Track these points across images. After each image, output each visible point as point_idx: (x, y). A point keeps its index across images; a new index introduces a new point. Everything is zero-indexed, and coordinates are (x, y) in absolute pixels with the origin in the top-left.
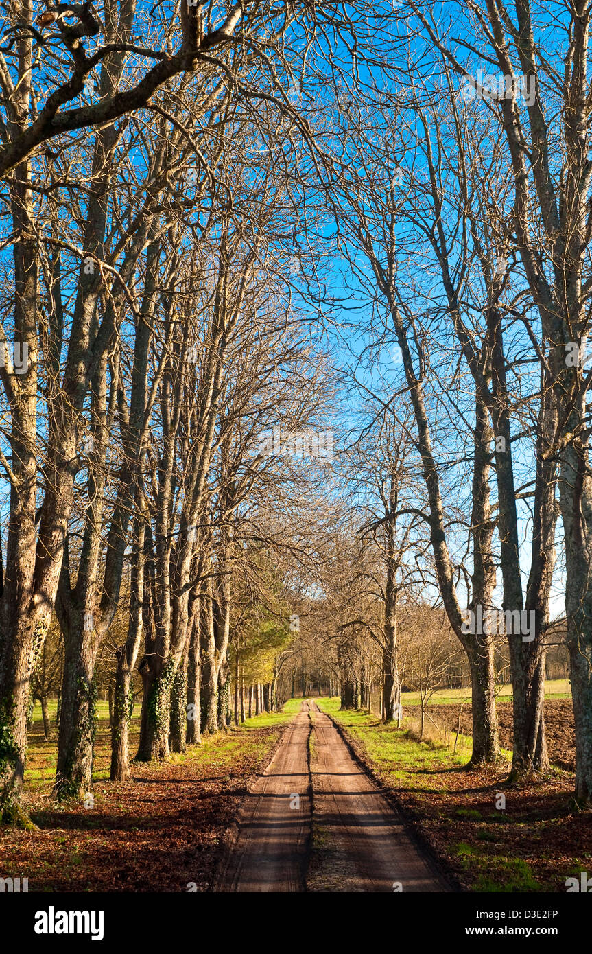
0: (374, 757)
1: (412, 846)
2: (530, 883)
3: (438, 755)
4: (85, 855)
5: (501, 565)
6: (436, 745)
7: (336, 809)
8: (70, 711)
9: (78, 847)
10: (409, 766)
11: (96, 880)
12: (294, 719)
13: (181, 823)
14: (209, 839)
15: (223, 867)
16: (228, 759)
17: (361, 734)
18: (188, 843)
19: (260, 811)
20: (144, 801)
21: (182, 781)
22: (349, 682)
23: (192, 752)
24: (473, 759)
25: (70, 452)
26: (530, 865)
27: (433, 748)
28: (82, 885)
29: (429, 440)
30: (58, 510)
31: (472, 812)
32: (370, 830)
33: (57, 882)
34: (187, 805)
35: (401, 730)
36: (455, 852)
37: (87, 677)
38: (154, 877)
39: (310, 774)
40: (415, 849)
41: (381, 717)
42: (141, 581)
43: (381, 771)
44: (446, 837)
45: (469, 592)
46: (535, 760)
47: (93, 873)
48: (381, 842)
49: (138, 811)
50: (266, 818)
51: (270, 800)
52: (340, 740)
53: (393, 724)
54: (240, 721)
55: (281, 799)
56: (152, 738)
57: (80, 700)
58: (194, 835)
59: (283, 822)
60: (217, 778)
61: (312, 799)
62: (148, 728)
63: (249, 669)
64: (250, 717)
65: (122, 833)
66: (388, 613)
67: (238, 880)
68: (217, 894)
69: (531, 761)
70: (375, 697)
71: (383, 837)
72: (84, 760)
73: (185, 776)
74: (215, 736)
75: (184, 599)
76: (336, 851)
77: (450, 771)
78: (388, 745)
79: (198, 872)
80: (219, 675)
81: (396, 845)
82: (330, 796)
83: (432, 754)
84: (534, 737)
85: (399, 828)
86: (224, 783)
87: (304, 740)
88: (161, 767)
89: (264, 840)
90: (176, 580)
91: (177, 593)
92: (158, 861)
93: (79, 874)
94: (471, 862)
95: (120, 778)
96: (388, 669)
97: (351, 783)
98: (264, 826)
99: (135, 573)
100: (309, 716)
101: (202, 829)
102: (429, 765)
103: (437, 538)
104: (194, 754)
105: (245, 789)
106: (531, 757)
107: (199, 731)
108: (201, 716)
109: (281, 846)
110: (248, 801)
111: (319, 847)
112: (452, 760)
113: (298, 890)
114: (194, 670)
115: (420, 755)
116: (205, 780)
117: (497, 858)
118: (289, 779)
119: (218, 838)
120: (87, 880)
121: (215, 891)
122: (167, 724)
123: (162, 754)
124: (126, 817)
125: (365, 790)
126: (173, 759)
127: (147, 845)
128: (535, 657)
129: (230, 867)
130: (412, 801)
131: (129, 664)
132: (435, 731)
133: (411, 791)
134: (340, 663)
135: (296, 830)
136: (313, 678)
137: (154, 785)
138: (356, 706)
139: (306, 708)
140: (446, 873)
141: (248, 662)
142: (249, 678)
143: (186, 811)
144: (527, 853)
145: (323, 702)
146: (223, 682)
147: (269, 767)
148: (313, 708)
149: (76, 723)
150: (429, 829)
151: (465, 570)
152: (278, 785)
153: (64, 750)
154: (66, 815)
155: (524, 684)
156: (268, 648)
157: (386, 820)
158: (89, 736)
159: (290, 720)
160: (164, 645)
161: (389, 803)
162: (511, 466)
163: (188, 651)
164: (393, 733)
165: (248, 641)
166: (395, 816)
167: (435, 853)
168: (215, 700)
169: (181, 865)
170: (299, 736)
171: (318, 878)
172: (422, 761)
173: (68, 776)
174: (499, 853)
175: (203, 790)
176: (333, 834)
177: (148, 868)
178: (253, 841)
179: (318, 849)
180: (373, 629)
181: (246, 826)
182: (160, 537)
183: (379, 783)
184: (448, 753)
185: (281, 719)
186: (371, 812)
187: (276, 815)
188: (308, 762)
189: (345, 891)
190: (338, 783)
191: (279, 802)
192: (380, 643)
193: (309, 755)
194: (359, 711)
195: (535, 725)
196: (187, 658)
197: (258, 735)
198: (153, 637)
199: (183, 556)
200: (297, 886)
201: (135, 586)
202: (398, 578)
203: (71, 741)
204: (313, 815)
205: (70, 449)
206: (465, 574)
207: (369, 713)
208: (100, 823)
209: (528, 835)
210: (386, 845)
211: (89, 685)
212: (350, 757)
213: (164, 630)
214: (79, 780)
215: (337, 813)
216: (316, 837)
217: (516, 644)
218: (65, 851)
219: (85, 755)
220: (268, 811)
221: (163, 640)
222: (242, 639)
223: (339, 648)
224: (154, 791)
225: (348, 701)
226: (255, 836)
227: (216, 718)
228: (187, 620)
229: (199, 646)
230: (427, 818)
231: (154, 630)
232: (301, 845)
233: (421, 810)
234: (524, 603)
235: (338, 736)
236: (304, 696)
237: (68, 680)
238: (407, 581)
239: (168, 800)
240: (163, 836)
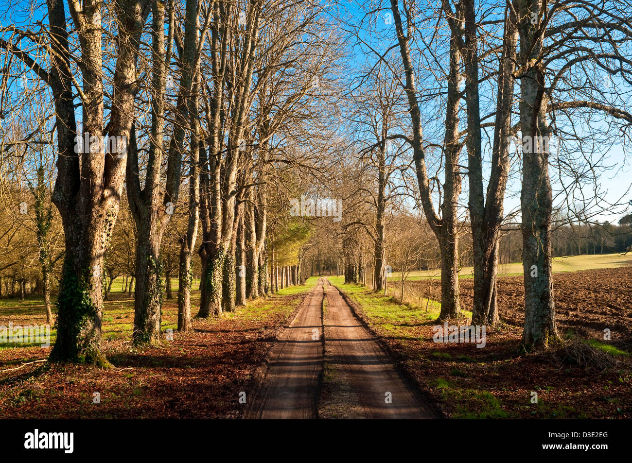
0: (369, 315)
1: (400, 381)
2: (499, 412)
3: (414, 313)
4: (146, 388)
5: (468, 174)
6: (413, 307)
7: (341, 352)
8: (142, 281)
9: (141, 381)
10: (394, 321)
11: (149, 409)
12: (313, 289)
13: (223, 363)
14: (244, 375)
15: (252, 398)
16: (265, 316)
17: (359, 299)
18: (227, 378)
19: (285, 353)
20: (200, 346)
21: (230, 331)
22: (350, 265)
23: (239, 311)
24: (441, 316)
25: (131, 76)
26: (496, 396)
27: (411, 309)
28: (137, 413)
29: (413, 83)
30: (122, 123)
31: (444, 354)
32: (368, 367)
33: (118, 410)
34: (231, 348)
35: (387, 296)
36: (436, 386)
37: (154, 256)
38: (196, 406)
39: (323, 327)
40: (404, 382)
41: (373, 288)
42: (197, 187)
43: (374, 324)
44: (427, 374)
45: (440, 197)
46: (489, 317)
47: (149, 403)
48: (377, 377)
49: (193, 353)
50: (289, 359)
51: (293, 345)
52: (345, 303)
53: (381, 292)
54: (275, 291)
55: (301, 344)
56: (209, 302)
57: (150, 273)
58: (232, 372)
59: (302, 361)
60: (256, 329)
61: (323, 345)
62: (206, 294)
63: (281, 256)
64: (282, 288)
65: (178, 370)
66: (379, 216)
67: (263, 408)
68: (245, 420)
69: (486, 318)
70: (368, 275)
71: (377, 373)
72: (154, 316)
73: (233, 328)
74: (256, 300)
75: (231, 202)
76: (342, 385)
77: (424, 324)
78: (379, 307)
79: (232, 402)
80: (259, 259)
81: (388, 380)
82: (337, 342)
83: (410, 313)
84: (489, 300)
85: (390, 366)
86: (260, 333)
87: (319, 303)
88: (216, 322)
89: (286, 376)
90: (225, 187)
91: (225, 198)
92: (202, 392)
93: (137, 403)
94: (449, 394)
95: (184, 330)
96: (378, 255)
97: (353, 332)
98: (288, 364)
99: (192, 181)
100: (323, 287)
101: (239, 367)
102: (408, 320)
103: (419, 156)
104: (241, 313)
105: (275, 337)
106: (486, 314)
107: (245, 297)
108: (246, 286)
109: (300, 380)
110: (276, 346)
111: (328, 381)
112: (425, 316)
113: (311, 418)
114: (241, 255)
115: (402, 314)
116: (246, 331)
117: (469, 391)
118: (307, 330)
119: (250, 375)
120: (142, 409)
121: (243, 418)
122: (220, 292)
123: (216, 313)
124: (185, 357)
125: (363, 338)
126: (225, 316)
127: (195, 380)
128: (491, 242)
129: (258, 397)
130: (398, 346)
131: (190, 248)
132: (412, 298)
133: (397, 339)
134: (344, 252)
135: (311, 368)
136: (326, 263)
137: (209, 334)
138: (355, 281)
139: (321, 282)
140: (430, 403)
141: (280, 251)
142: (281, 261)
143: (229, 353)
144: (490, 386)
145: (333, 279)
146: (262, 263)
147: (293, 321)
148: (326, 283)
149: (147, 289)
150: (413, 367)
151: (438, 181)
152: (299, 334)
153: (139, 309)
154: (138, 356)
155: (482, 262)
156: (294, 241)
157: (379, 360)
158: (158, 299)
159: (310, 290)
160: (217, 235)
161: (381, 348)
162: (478, 99)
163: (235, 240)
164: (382, 299)
165: (280, 235)
166: (386, 357)
167: (420, 386)
168: (256, 275)
169: (220, 396)
170: (316, 301)
171: (328, 407)
172: (403, 317)
173: (143, 328)
174: (469, 386)
175: (244, 338)
176: (339, 370)
177: (193, 398)
178: (277, 376)
179: (328, 383)
180: (368, 227)
181: (273, 364)
182: (212, 156)
183: (373, 333)
184: (422, 312)
185: (303, 289)
186: (368, 354)
187: (297, 356)
188: (322, 318)
189: (350, 418)
190: (343, 332)
191: (300, 346)
192: (373, 237)
193: (322, 314)
194: (357, 284)
195: (490, 291)
196: (235, 246)
197: (287, 300)
198: (209, 230)
199: (230, 170)
200: (311, 413)
201: (192, 191)
202: (386, 192)
203: (143, 303)
204: (324, 356)
205: (130, 74)
206: (438, 184)
207: (365, 285)
208: (162, 362)
209: (489, 372)
210: (381, 380)
211: (156, 262)
212: (351, 315)
213: (216, 224)
214: (150, 331)
215: (342, 354)
216: (326, 373)
217: (478, 233)
218: (131, 384)
219: (155, 313)
220: (291, 353)
221: (216, 232)
222: (276, 235)
223: (344, 242)
224: (209, 339)
225: (350, 278)
226: (279, 372)
227: (257, 288)
228: (233, 217)
229: (244, 237)
230: (411, 358)
231: (209, 225)
232: (315, 379)
233: (405, 353)
234: (485, 202)
235: (343, 300)
236: (320, 275)
237: (140, 259)
238: (393, 194)
239: (218, 345)
240: (209, 372)
